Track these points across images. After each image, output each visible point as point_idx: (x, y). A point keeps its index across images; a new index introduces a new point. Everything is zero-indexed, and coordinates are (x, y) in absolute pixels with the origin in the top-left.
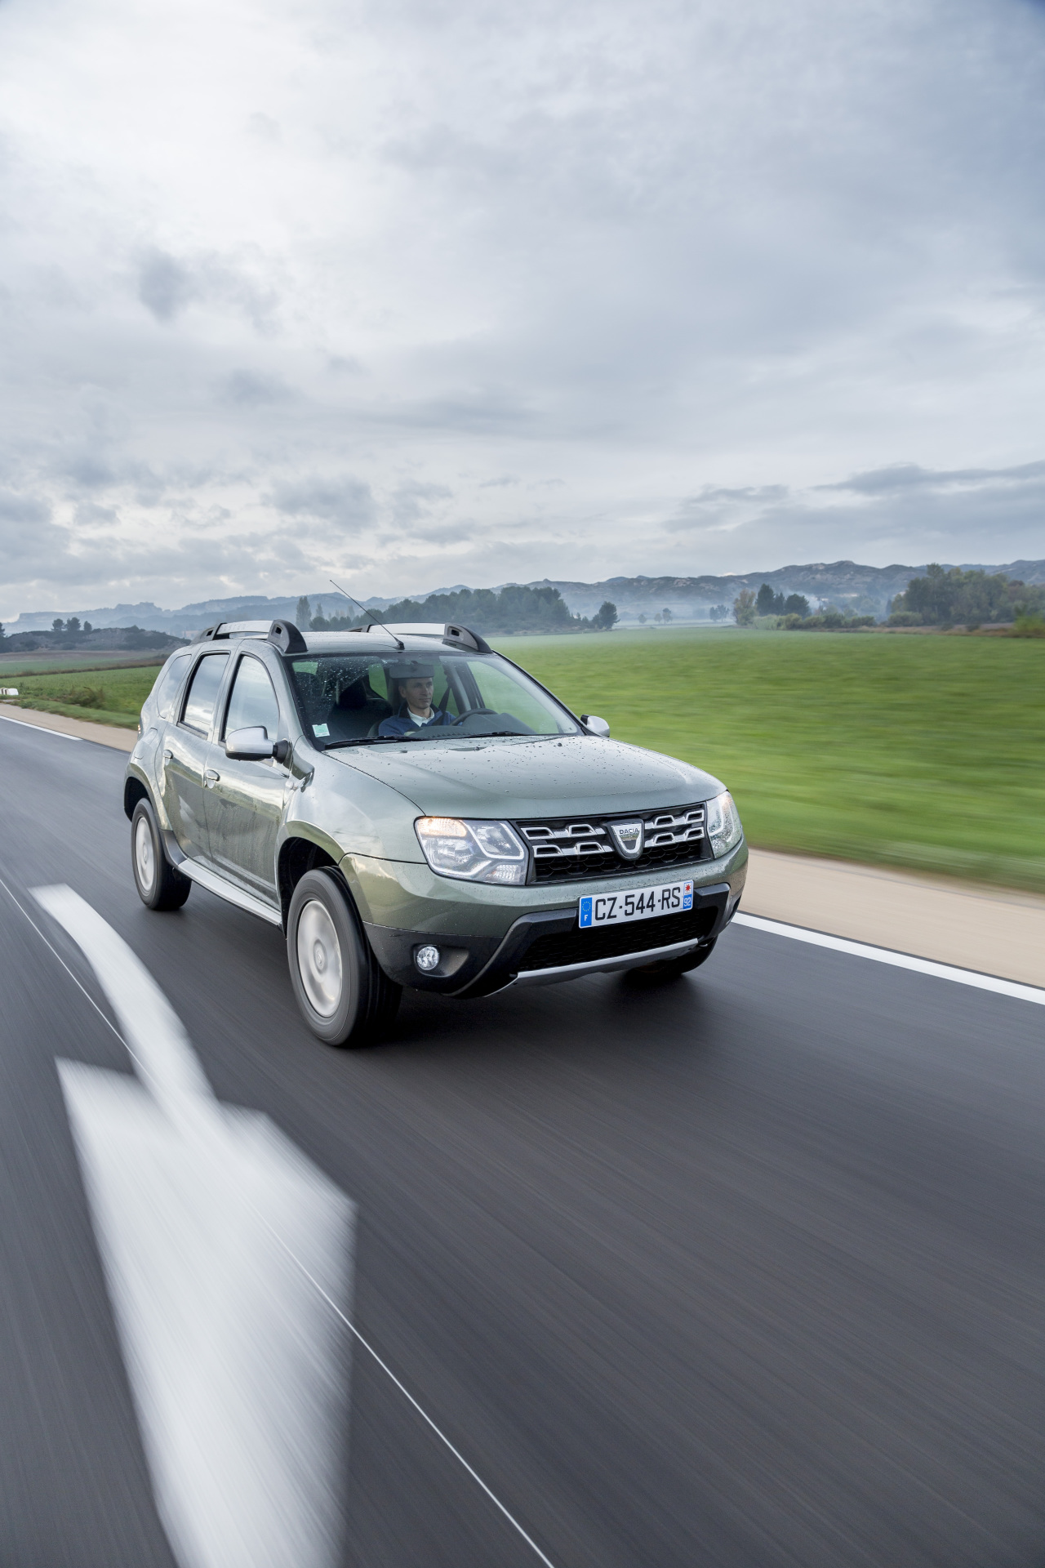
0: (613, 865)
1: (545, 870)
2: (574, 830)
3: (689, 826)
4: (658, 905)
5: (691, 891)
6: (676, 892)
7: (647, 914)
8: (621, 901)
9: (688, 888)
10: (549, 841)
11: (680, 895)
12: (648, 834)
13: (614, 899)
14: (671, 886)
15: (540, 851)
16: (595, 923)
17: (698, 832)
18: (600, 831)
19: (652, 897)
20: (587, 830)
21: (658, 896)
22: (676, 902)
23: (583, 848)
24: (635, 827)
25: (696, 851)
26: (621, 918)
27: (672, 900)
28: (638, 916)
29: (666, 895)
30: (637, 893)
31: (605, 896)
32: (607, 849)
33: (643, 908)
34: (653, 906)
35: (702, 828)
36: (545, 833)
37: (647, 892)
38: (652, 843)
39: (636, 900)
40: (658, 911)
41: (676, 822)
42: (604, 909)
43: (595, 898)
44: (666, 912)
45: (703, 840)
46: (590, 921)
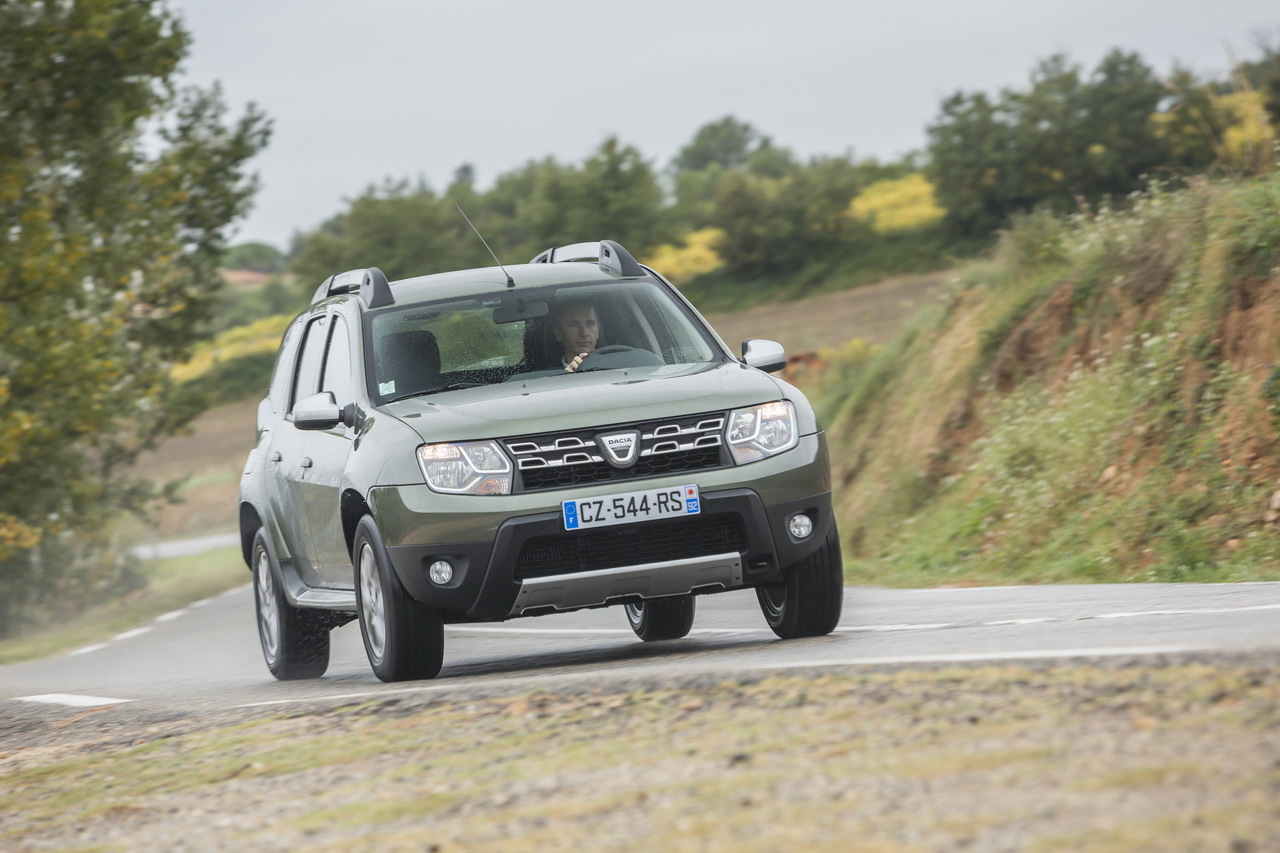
0: (605, 473)
1: (531, 480)
2: (560, 444)
3: (702, 434)
4: (653, 509)
5: (695, 495)
6: (675, 496)
7: (641, 517)
8: (608, 501)
9: (691, 492)
10: (534, 455)
11: (682, 499)
12: (643, 444)
13: (601, 503)
14: (668, 491)
15: (524, 464)
16: (582, 526)
17: (715, 440)
18: (591, 443)
19: (645, 500)
20: (575, 442)
21: (652, 499)
22: (677, 506)
23: (569, 459)
24: (629, 439)
25: (713, 457)
26: (610, 520)
27: (670, 504)
28: (629, 519)
29: (663, 498)
30: (627, 497)
31: (590, 500)
32: (597, 459)
33: (635, 511)
34: (647, 509)
35: (718, 436)
36: (533, 448)
37: (638, 497)
38: (646, 452)
39: (626, 503)
40: (655, 514)
41: (683, 431)
42: (589, 512)
43: (578, 502)
44: (665, 515)
45: (718, 447)
46: (575, 523)
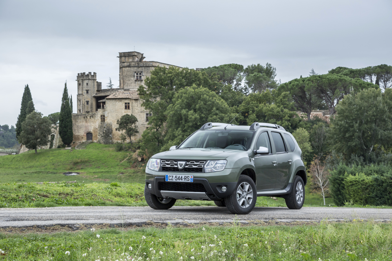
0: (176, 170)
1: (164, 169)
2: (171, 162)
3: (200, 164)
4: (183, 180)
5: (192, 178)
6: (188, 177)
7: (180, 181)
8: (174, 177)
9: (192, 177)
10: (165, 164)
11: (190, 178)
12: (186, 165)
13: (173, 176)
14: (187, 176)
15: (163, 165)
16: (169, 181)
17: (202, 166)
18: (176, 163)
19: (182, 177)
20: (173, 162)
21: (183, 177)
22: (188, 180)
23: (171, 166)
24: (184, 163)
25: (200, 170)
26: (174, 181)
27: (187, 179)
28: (178, 181)
29: (185, 177)
30: (178, 176)
31: (171, 175)
32: (176, 166)
33: (179, 179)
34: (182, 179)
35: (203, 166)
36: (165, 162)
37: (180, 176)
38: (186, 167)
39: (178, 177)
40: (183, 181)
41: (195, 163)
42: (171, 178)
43: (169, 175)
44: (185, 181)
45: (202, 168)
46: (167, 180)
